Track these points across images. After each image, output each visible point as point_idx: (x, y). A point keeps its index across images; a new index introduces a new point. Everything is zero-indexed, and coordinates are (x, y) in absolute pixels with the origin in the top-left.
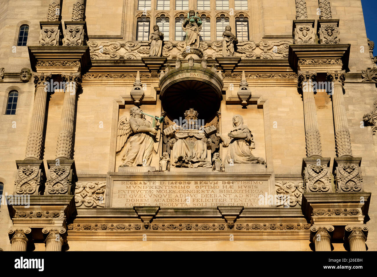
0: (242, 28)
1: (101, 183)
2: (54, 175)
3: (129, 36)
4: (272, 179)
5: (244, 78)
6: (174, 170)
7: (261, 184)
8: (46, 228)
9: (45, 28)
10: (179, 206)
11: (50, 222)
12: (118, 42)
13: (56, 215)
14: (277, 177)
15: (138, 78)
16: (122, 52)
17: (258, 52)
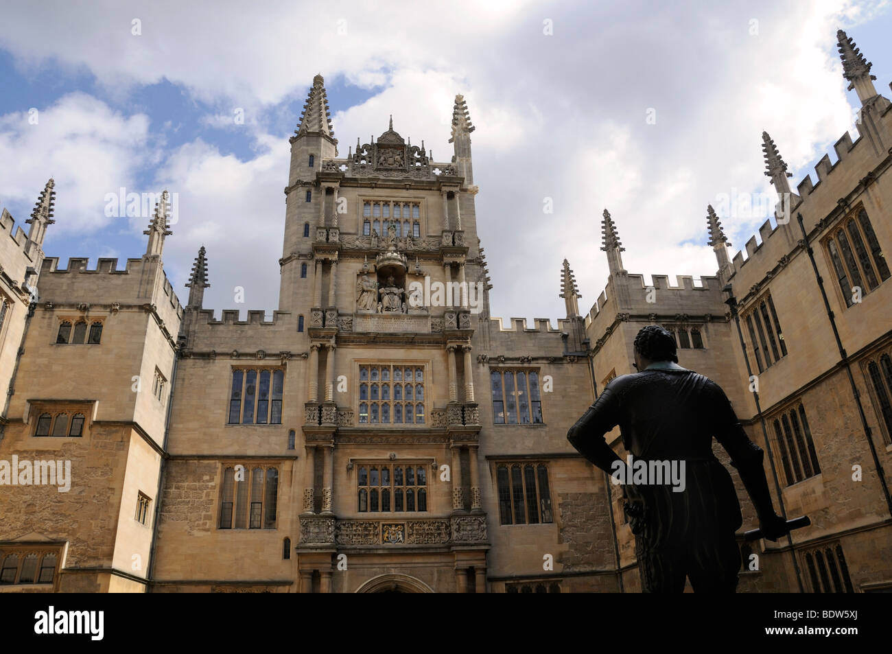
0: (416, 228)
1: (350, 318)
2: (329, 317)
3: (360, 232)
4: (430, 318)
5: (417, 261)
6: (385, 313)
7: (424, 321)
8: (327, 345)
9: (319, 230)
10: (387, 332)
11: (329, 341)
12: (355, 237)
13: (331, 337)
14: (432, 317)
15: (366, 260)
16: (357, 243)
17: (424, 245)
